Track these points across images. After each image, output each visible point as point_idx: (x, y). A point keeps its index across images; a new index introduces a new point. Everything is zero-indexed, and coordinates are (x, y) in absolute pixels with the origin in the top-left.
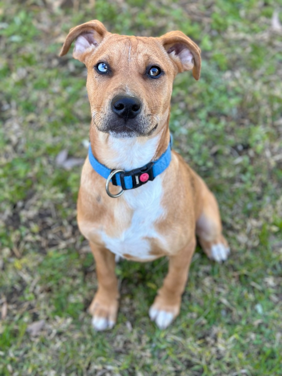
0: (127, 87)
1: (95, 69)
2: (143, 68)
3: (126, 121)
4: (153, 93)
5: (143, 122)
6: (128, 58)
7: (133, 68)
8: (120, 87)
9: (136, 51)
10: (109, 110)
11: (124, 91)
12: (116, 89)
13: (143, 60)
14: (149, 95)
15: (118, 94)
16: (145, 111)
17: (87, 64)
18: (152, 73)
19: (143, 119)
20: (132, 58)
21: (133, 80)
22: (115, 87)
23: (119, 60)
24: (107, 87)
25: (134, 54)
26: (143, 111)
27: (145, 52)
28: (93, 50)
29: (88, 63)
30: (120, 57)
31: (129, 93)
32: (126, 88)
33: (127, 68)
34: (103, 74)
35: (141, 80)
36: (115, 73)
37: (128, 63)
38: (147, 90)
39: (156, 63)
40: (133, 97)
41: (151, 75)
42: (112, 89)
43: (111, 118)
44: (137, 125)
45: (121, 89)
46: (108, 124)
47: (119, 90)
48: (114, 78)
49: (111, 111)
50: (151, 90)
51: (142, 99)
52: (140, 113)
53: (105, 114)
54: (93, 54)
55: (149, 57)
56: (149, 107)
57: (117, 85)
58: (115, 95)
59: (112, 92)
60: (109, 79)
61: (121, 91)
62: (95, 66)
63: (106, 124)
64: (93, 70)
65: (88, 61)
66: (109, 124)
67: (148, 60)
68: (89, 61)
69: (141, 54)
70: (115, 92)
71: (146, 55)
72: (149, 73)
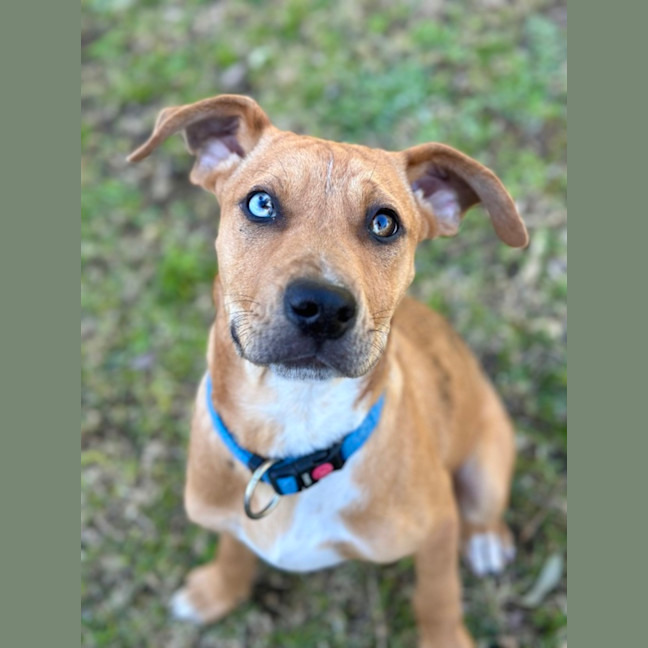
0: (324, 260)
1: (242, 209)
2: (359, 212)
3: (319, 346)
4: (379, 275)
5: (358, 351)
6: (326, 187)
7: (337, 210)
8: (307, 260)
9: (345, 173)
10: (277, 314)
11: (318, 269)
12: (296, 263)
13: (360, 193)
14: (370, 281)
15: (302, 275)
16: (364, 322)
17: (220, 196)
18: (376, 229)
19: (358, 342)
20: (335, 187)
21: (335, 244)
22: (295, 257)
23: (304, 191)
24: (271, 254)
25: (339, 178)
26: (359, 322)
27: (367, 174)
28: (234, 167)
29: (223, 194)
30: (308, 183)
31: (329, 276)
32: (322, 263)
33: (322, 212)
34: (260, 222)
35: (354, 243)
36: (293, 221)
37: (326, 199)
38: (367, 268)
39: (389, 203)
40: (340, 288)
41: (375, 234)
42: (287, 261)
43: (283, 336)
44: (343, 357)
45: (311, 264)
46: (271, 350)
47: (304, 266)
48: (290, 234)
49: (282, 318)
50: (374, 269)
51: (359, 292)
52: (352, 325)
53: (267, 323)
54: (234, 176)
55: (374, 188)
56: (371, 310)
57: (299, 254)
58: (295, 277)
59: (288, 269)
60: (277, 234)
61: (311, 270)
62: (242, 202)
63: (267, 349)
64: (237, 210)
65: (222, 190)
66: (274, 350)
67: (372, 193)
68: (225, 189)
69: (358, 179)
70: (293, 271)
71: (369, 181)
72: (370, 226)
